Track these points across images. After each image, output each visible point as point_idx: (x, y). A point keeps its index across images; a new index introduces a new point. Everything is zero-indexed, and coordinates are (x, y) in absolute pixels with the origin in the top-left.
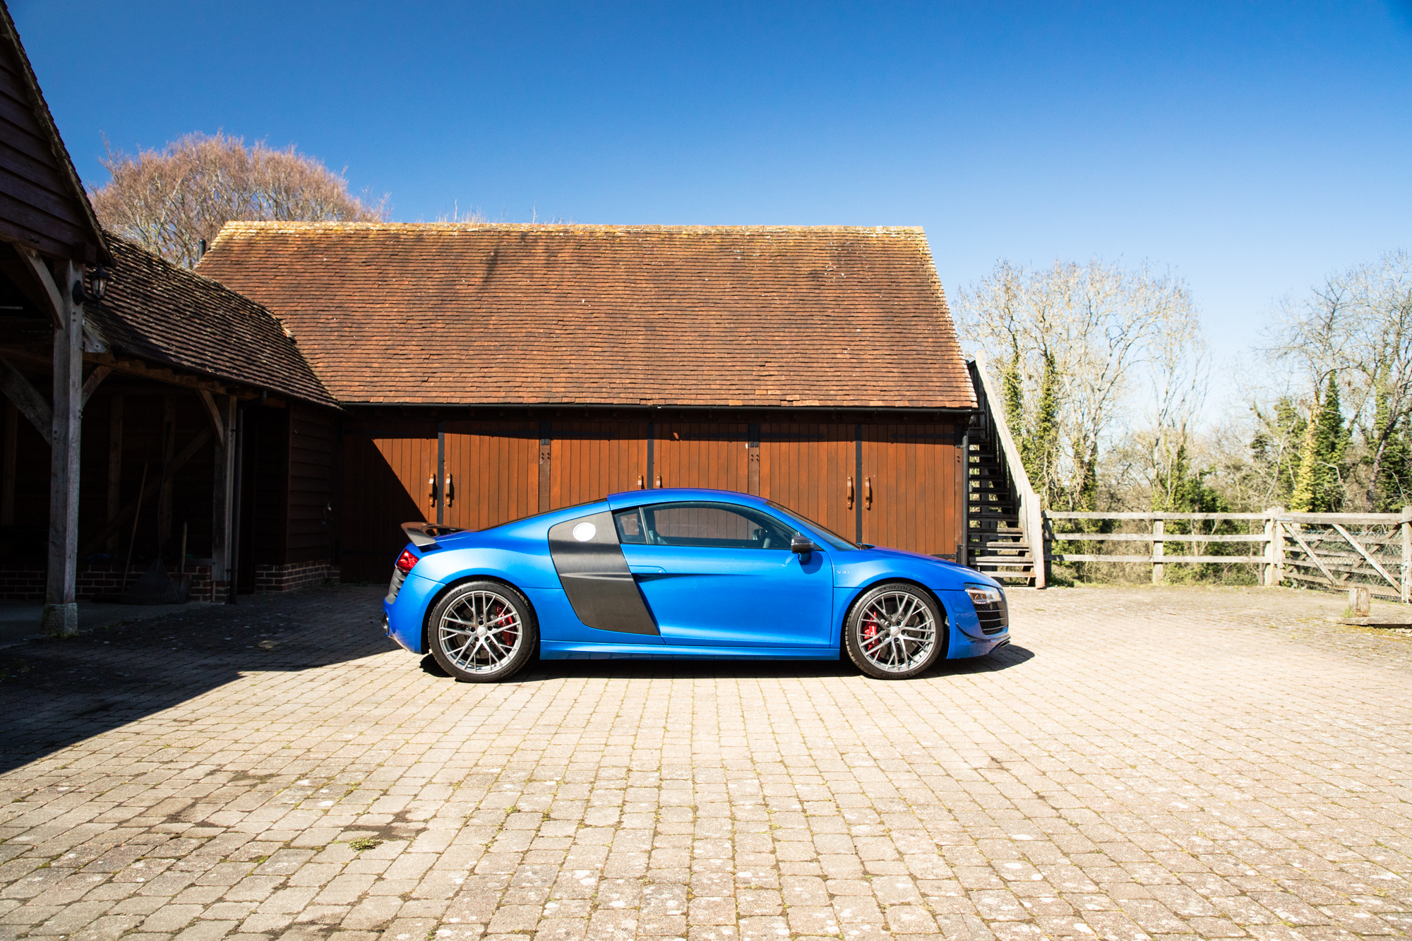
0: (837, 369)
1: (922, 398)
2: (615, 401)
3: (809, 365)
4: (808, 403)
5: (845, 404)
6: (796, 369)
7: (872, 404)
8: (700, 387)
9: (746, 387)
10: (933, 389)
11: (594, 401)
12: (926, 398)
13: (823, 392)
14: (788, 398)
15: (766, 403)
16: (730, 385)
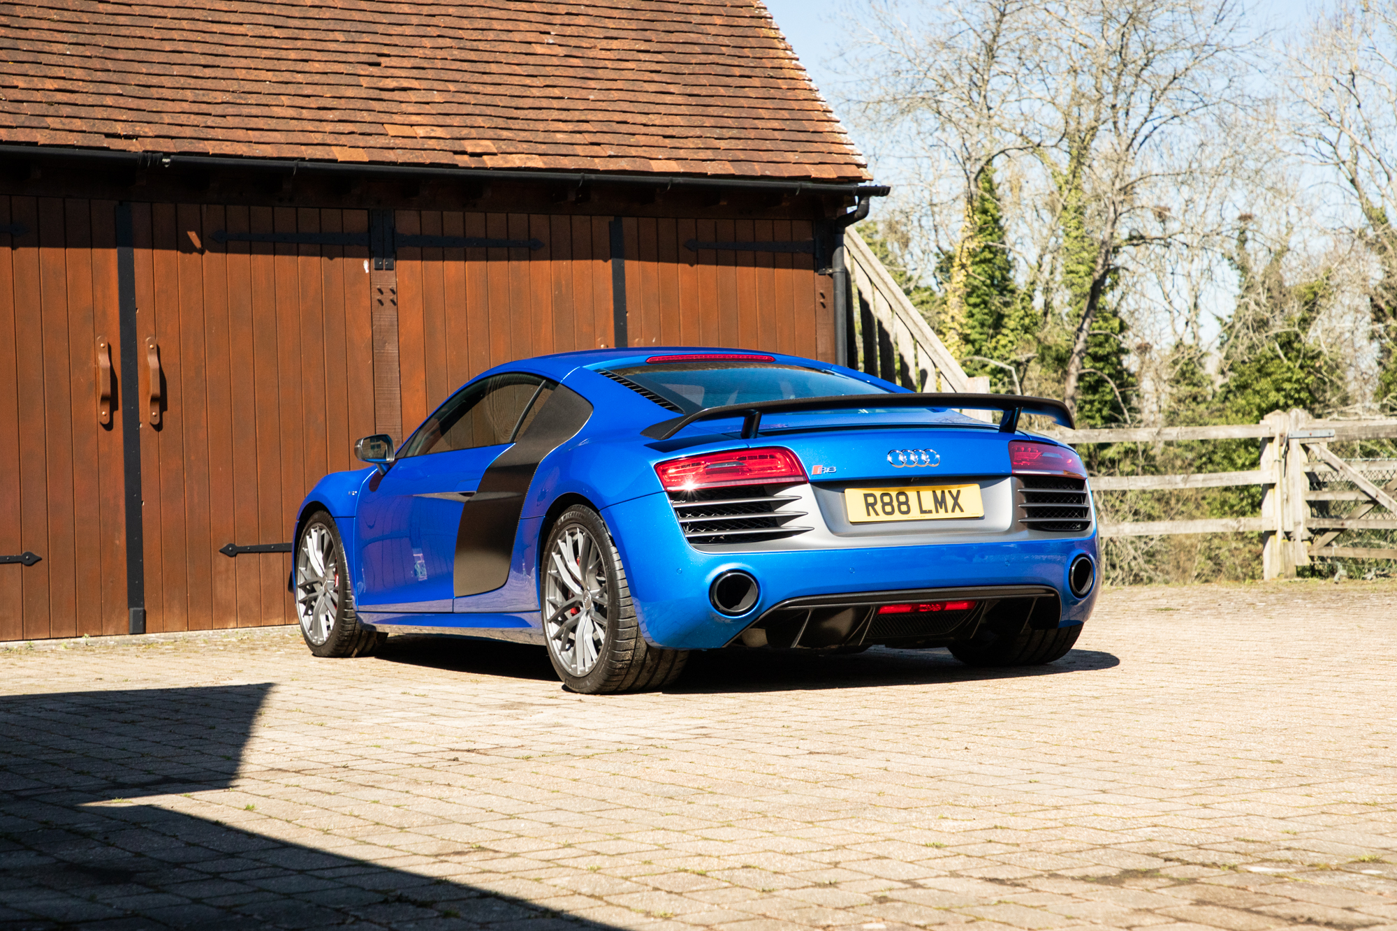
0: (549, 81)
1: (756, 155)
2: (41, 137)
3: (481, 67)
4: (517, 161)
5: (599, 164)
6: (458, 76)
7: (657, 166)
8: (246, 110)
9: (359, 116)
10: (770, 134)
12: (766, 156)
13: (541, 137)
14: (470, 147)
15: (426, 158)
16: (319, 109)
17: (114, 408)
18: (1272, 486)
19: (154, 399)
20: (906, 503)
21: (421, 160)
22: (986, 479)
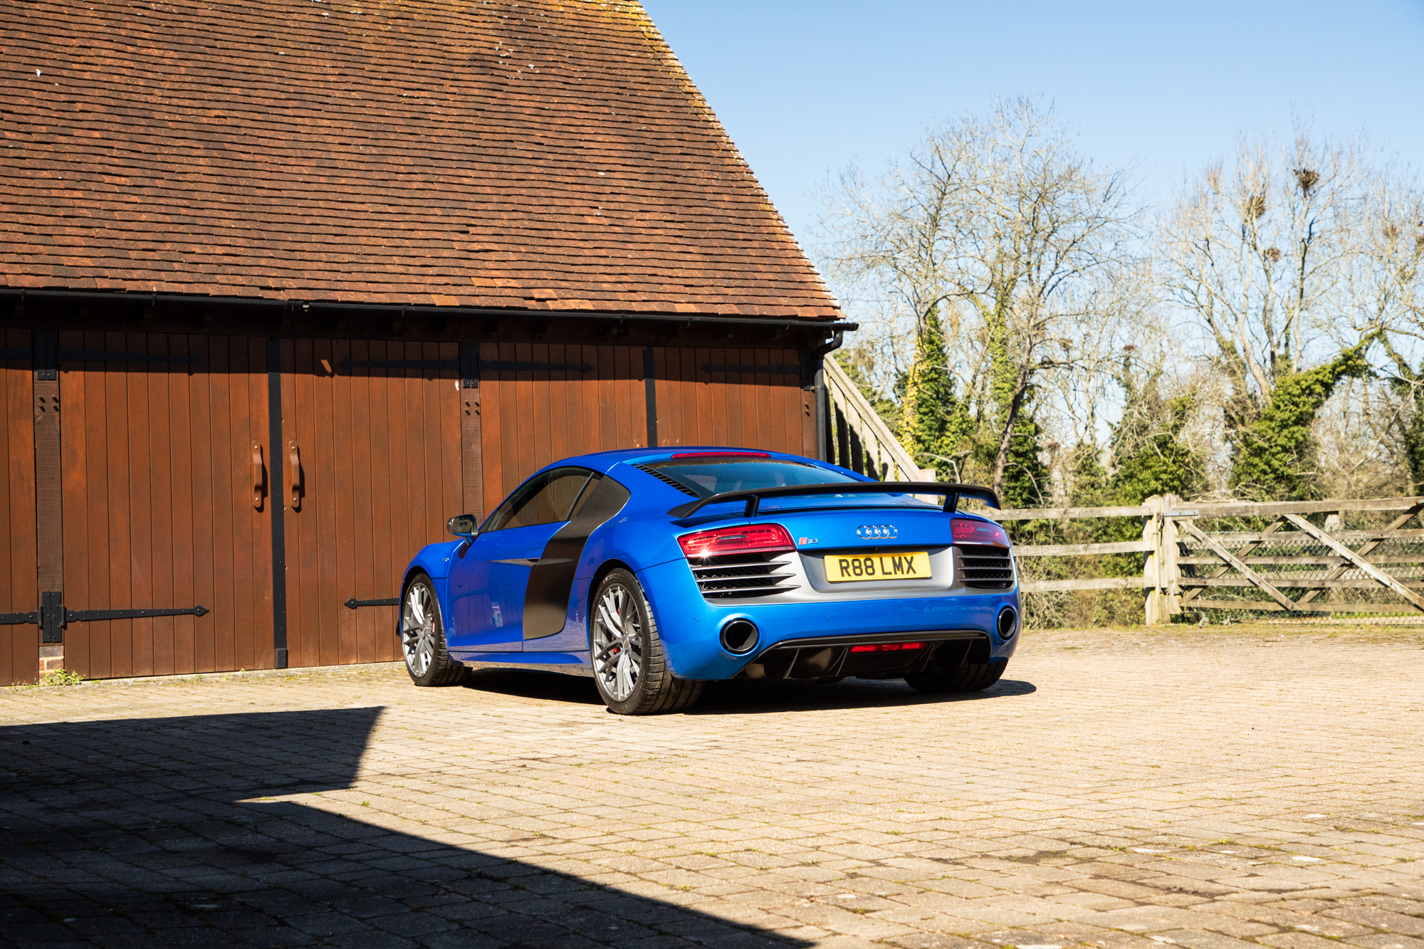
0: (597, 244)
1: (756, 300)
2: (212, 290)
3: (545, 234)
4: (572, 305)
5: (636, 307)
6: (528, 241)
7: (680, 308)
8: (366, 268)
9: (452, 271)
10: (766, 284)
11: (166, 287)
12: (763, 300)
13: (591, 286)
14: (536, 294)
16: (422, 266)
17: (264, 495)
18: (1152, 553)
19: (295, 488)
20: (872, 567)
21: (499, 305)
22: (933, 548)
